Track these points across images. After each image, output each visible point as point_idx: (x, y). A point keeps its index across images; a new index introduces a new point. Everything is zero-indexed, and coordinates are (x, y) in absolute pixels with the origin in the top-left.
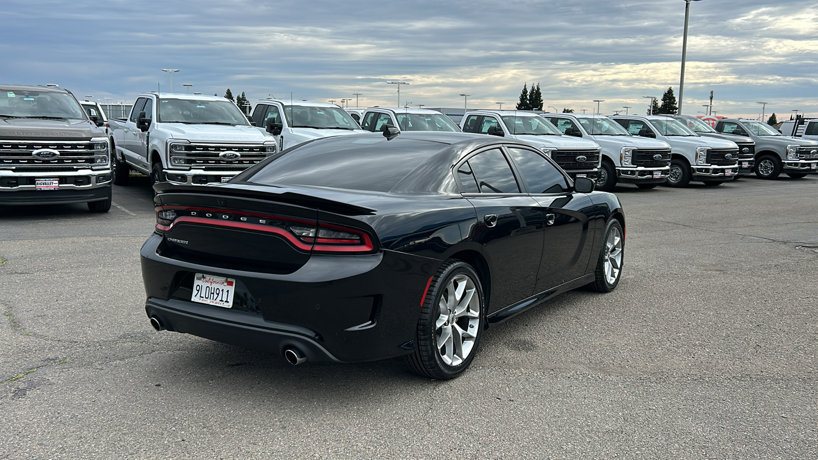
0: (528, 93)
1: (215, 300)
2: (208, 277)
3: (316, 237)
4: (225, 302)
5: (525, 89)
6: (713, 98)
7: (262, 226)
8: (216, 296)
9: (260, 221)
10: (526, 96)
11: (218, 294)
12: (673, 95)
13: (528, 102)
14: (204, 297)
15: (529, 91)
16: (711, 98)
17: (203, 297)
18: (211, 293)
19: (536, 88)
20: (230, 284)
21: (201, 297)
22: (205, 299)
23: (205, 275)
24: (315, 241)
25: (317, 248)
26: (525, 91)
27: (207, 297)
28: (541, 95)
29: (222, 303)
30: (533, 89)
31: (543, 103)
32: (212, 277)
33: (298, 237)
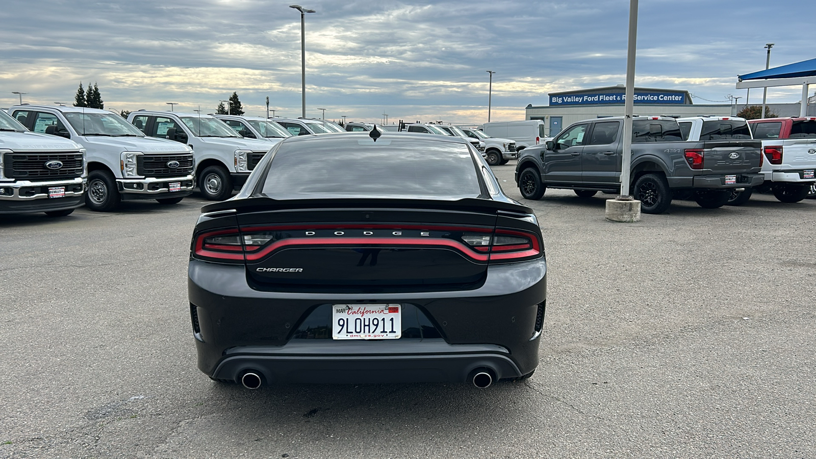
0: (85, 93)
1: (373, 332)
2: (355, 307)
3: (491, 245)
4: (390, 332)
5: (81, 89)
6: (269, 104)
7: (425, 239)
8: (373, 328)
9: (422, 233)
10: (83, 96)
11: (377, 325)
12: (238, 99)
13: (86, 102)
14: (354, 331)
15: (86, 90)
16: (268, 104)
17: (352, 333)
18: (365, 326)
19: (93, 88)
20: (395, 310)
21: (347, 332)
22: (355, 333)
23: (350, 306)
24: (490, 249)
25: (494, 256)
26: (81, 91)
27: (358, 330)
28: (101, 96)
29: (385, 334)
30: (91, 90)
31: (103, 105)
32: (362, 307)
33: (472, 247)
